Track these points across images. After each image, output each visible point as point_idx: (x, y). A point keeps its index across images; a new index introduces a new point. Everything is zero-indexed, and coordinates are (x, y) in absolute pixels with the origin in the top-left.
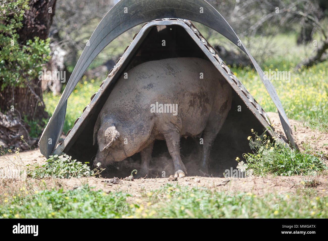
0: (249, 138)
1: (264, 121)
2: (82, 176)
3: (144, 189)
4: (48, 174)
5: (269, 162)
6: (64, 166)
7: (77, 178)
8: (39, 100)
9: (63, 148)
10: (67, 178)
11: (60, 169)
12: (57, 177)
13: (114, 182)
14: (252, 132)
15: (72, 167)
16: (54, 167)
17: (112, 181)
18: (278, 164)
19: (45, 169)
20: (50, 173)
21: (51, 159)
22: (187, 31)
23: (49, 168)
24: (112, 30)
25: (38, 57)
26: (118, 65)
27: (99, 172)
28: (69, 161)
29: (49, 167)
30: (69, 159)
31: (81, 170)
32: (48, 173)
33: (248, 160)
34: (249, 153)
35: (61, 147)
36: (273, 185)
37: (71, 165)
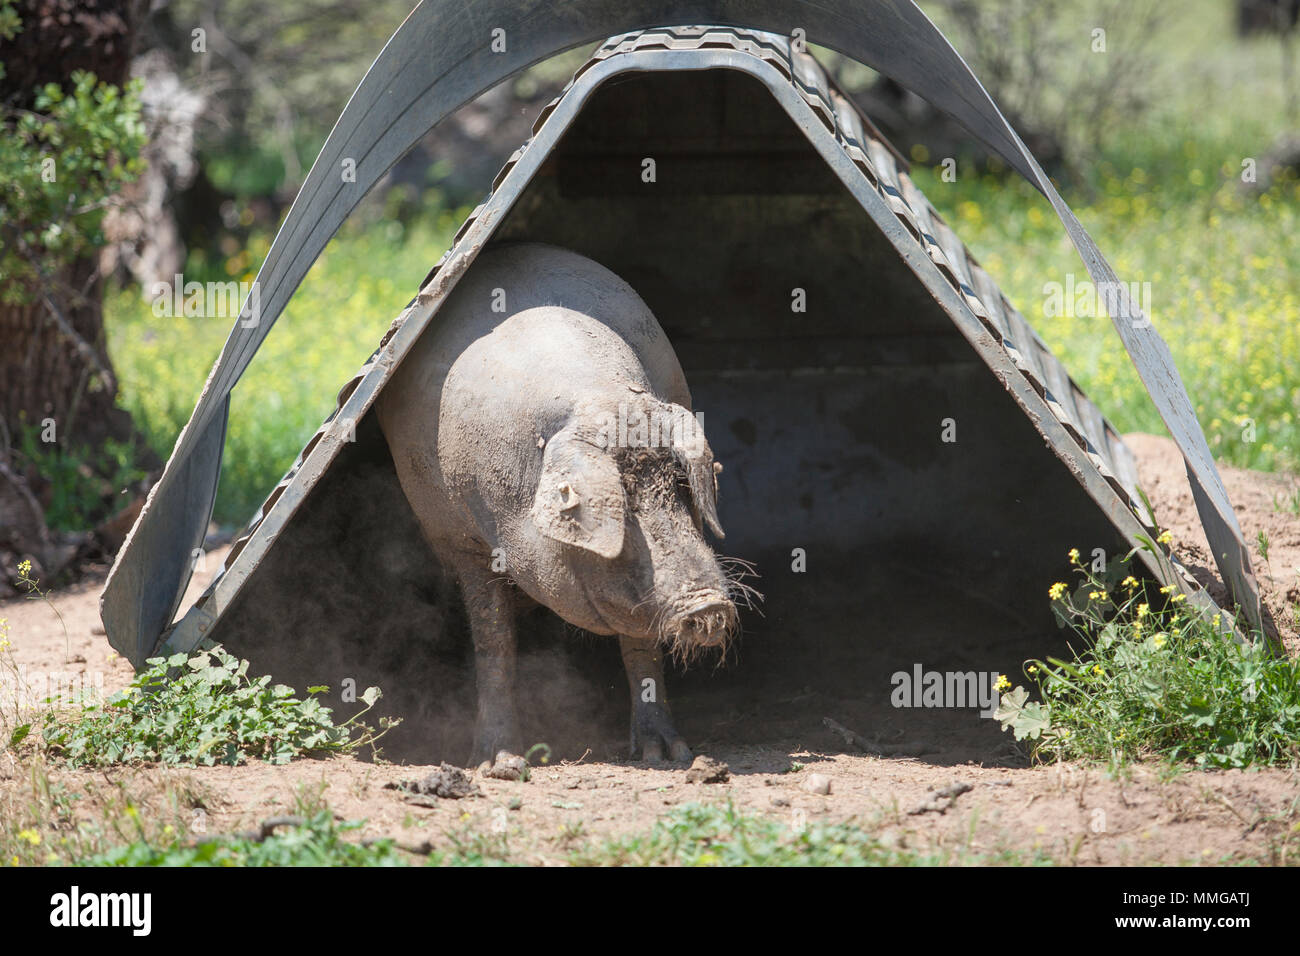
0: (1056, 591)
1: (1121, 511)
2: (296, 754)
3: (581, 829)
4: (140, 745)
5: (1144, 700)
6: (213, 708)
7: (274, 763)
8: (93, 364)
9: (208, 621)
10: (230, 764)
11: (197, 721)
12: (184, 759)
13: (441, 790)
14: (1073, 561)
15: (253, 713)
16: (171, 714)
17: (433, 786)
18: (1187, 713)
19: (130, 720)
20: (151, 741)
21: (157, 674)
22: (778, 98)
23: (145, 718)
24: (436, 82)
25: (87, 162)
26: (465, 248)
27: (374, 735)
28: (236, 682)
29: (147, 709)
30: (237, 673)
31: (291, 727)
32: (141, 737)
33: (1046, 689)
34: (1051, 660)
35: (203, 618)
36: (1167, 817)
37: (247, 704)
